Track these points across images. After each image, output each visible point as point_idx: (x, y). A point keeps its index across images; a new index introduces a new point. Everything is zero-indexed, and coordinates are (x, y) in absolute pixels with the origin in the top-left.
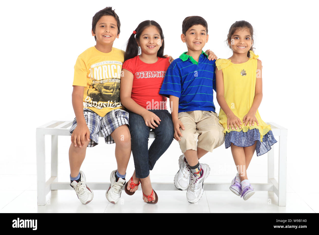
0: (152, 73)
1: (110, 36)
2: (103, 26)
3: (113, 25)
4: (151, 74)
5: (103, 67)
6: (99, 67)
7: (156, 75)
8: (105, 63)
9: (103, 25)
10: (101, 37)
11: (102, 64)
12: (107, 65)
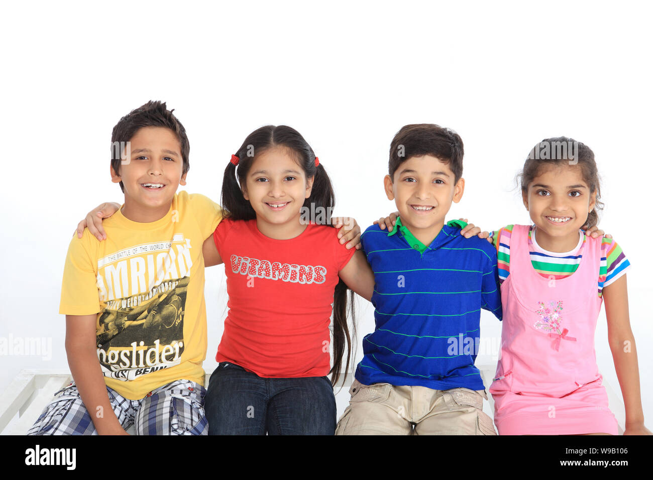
0: (271, 266)
1: (161, 184)
2: (142, 158)
3: (171, 152)
4: (267, 269)
5: (133, 262)
6: (119, 263)
7: (283, 273)
8: (139, 251)
9: (142, 154)
10: (136, 187)
11: (132, 254)
12: (144, 256)
